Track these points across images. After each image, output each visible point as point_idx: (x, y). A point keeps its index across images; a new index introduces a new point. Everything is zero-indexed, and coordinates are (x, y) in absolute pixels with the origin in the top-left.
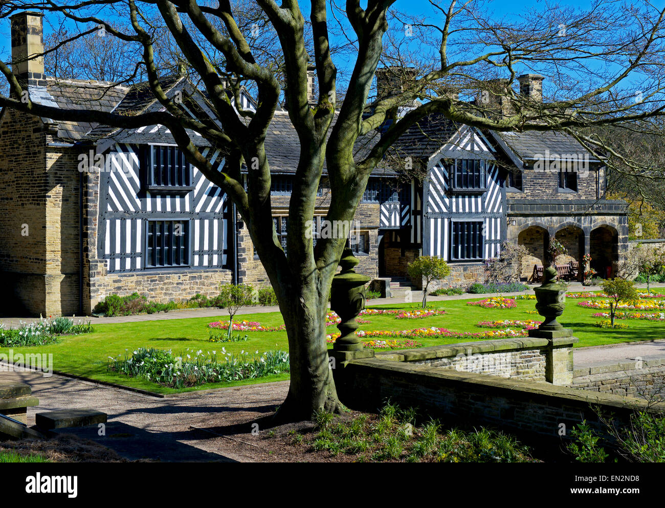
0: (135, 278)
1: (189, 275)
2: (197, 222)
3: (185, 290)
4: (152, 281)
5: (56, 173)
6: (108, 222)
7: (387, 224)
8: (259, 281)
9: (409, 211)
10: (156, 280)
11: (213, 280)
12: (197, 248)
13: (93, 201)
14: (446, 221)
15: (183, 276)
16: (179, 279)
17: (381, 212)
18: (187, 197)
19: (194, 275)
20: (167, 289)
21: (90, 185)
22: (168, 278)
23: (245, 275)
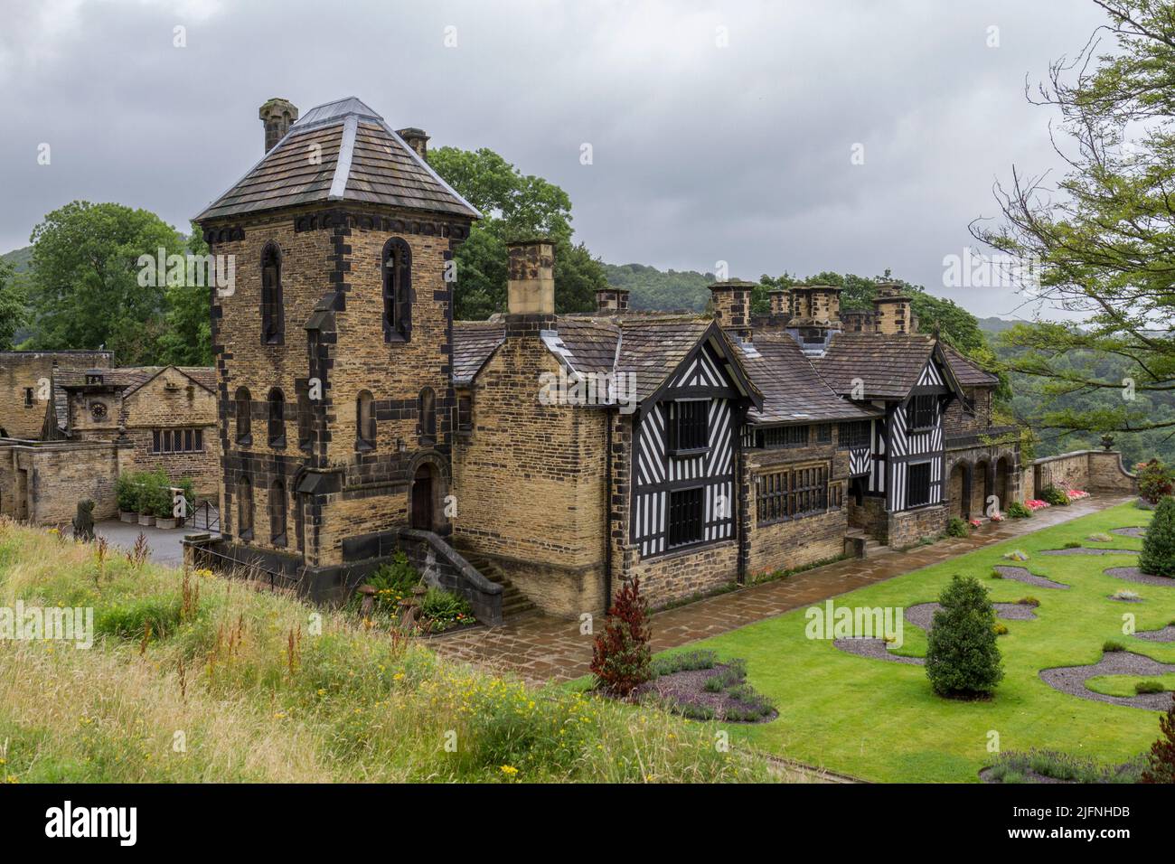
0: (661, 565)
1: (705, 553)
2: (709, 489)
3: (701, 571)
4: (675, 565)
5: (585, 442)
6: (639, 497)
7: (854, 472)
8: (760, 552)
9: (869, 455)
10: (678, 564)
11: (723, 557)
12: (707, 520)
13: (627, 475)
14: (904, 464)
15: (700, 555)
16: (696, 559)
17: (850, 459)
18: (701, 459)
19: (709, 552)
20: (687, 573)
21: (625, 455)
22: (688, 559)
23: (750, 547)
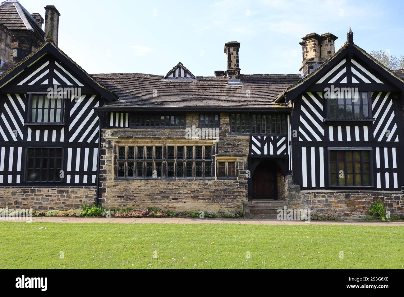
1: (57, 189)
2: (70, 150)
3: (52, 200)
4: (25, 192)
7: (259, 153)
8: (118, 197)
9: (285, 142)
10: (28, 192)
12: (69, 169)
14: (321, 150)
15: (52, 190)
16: (48, 192)
17: (252, 142)
18: (63, 131)
19: (61, 189)
20: (37, 199)
22: (39, 191)
23: (105, 192)
